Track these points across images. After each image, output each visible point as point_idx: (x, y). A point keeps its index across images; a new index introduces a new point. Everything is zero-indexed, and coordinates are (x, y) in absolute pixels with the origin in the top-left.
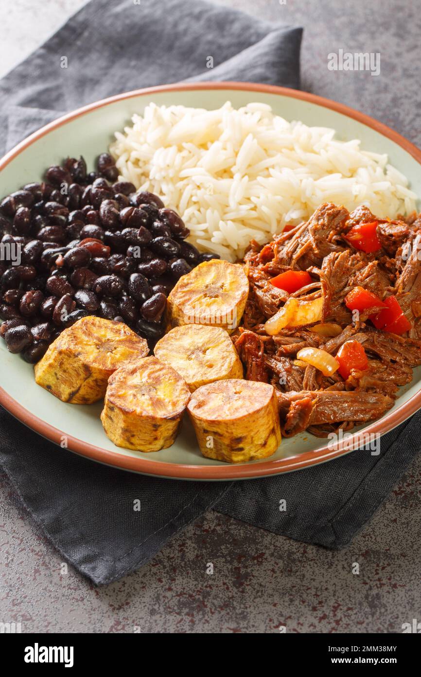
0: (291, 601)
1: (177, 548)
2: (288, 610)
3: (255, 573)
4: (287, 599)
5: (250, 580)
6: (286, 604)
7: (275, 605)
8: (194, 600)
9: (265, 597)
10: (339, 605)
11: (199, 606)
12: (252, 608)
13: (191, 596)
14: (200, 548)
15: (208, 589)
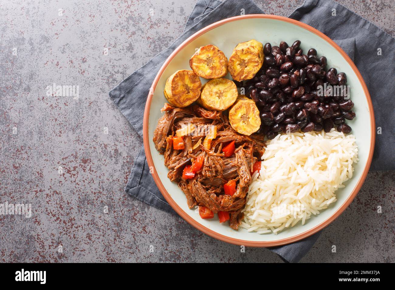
0: (213, 256)
1: (169, 230)
2: (211, 260)
3: (199, 243)
4: (211, 255)
5: (197, 246)
6: (211, 257)
7: (206, 258)
8: (176, 255)
9: (203, 254)
10: (231, 258)
11: (178, 258)
12: (198, 259)
13: (175, 253)
14: (178, 231)
15: (181, 250)
